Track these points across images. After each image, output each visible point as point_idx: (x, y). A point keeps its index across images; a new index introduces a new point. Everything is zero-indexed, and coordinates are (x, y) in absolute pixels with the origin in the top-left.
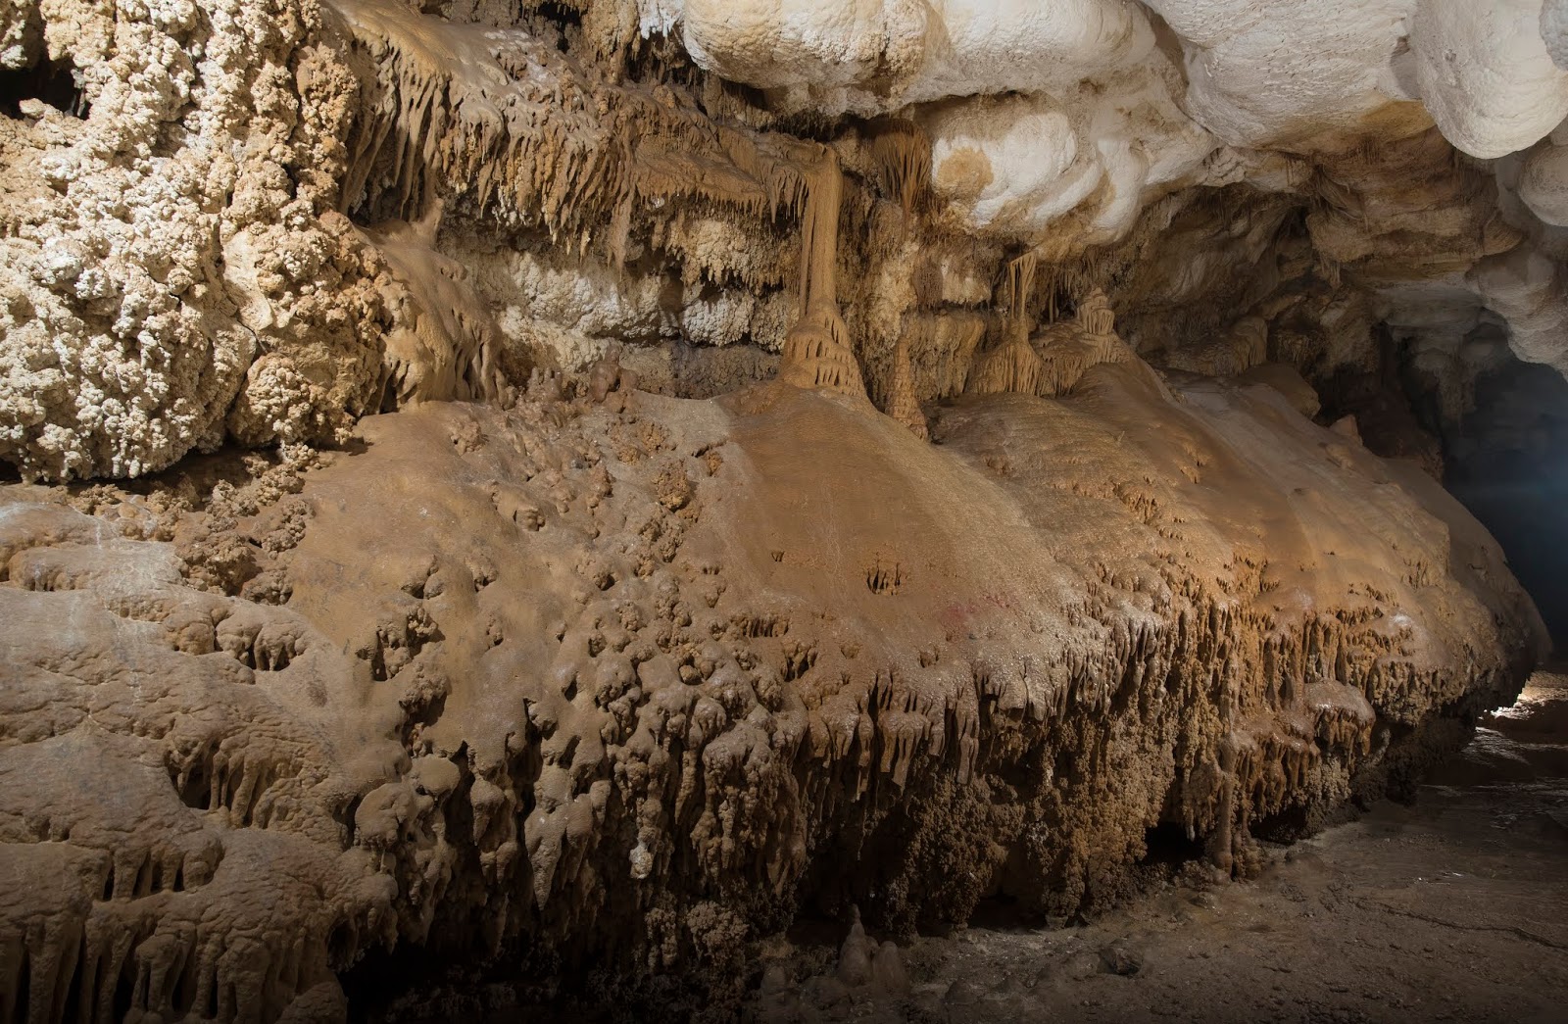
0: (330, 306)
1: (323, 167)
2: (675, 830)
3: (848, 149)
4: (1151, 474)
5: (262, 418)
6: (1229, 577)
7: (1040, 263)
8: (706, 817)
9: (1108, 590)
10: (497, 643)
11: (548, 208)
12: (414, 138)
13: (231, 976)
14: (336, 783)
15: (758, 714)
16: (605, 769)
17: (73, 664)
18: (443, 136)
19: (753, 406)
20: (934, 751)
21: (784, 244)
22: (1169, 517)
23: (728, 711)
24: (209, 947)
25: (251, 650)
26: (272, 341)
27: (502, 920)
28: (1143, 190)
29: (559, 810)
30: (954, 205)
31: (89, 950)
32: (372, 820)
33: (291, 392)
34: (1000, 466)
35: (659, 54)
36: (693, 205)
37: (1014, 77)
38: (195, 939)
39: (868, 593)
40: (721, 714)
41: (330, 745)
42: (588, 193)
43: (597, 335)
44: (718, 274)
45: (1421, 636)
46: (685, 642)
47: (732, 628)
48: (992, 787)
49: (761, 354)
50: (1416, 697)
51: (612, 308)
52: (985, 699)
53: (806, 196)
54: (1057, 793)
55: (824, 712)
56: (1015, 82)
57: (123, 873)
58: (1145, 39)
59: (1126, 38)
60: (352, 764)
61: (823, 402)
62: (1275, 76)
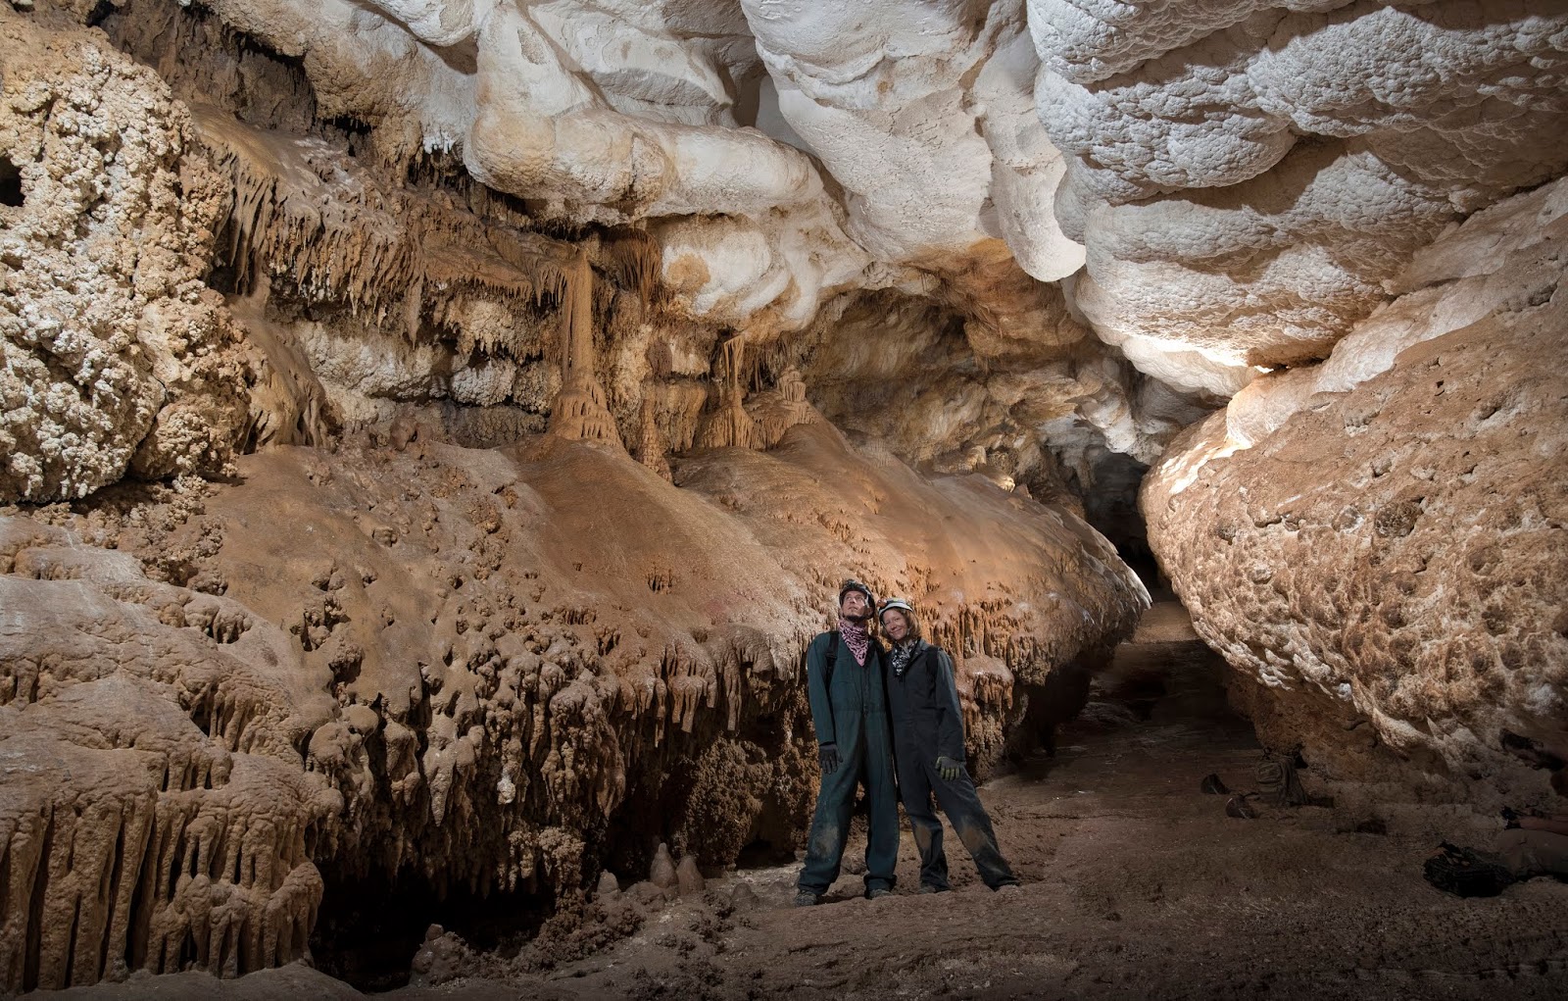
0: (221, 365)
1: (194, 252)
2: (530, 766)
3: (591, 248)
4: (843, 506)
5: (168, 453)
6: (904, 580)
7: (746, 344)
8: (553, 754)
9: (821, 589)
10: (390, 624)
11: (354, 289)
12: (248, 230)
13: (253, 849)
14: (294, 721)
15: (586, 675)
16: (479, 717)
17: (101, 628)
18: (270, 226)
19: (533, 454)
20: (711, 704)
21: (544, 322)
22: (859, 537)
23: (566, 672)
24: (237, 828)
25: (210, 627)
26: (177, 391)
27: (400, 844)
28: (821, 290)
29: (449, 747)
30: (679, 297)
31: (159, 825)
32: (324, 746)
33: (194, 433)
34: (731, 502)
35: (436, 165)
36: (472, 288)
37: (724, 204)
38: (228, 821)
39: (650, 592)
40: (562, 672)
41: (287, 692)
42: (388, 277)
43: (375, 395)
44: (489, 346)
45: (1037, 618)
46: (526, 624)
47: (556, 616)
48: (747, 751)
49: (522, 414)
50: (1039, 663)
51: (390, 371)
52: (744, 666)
53: (564, 287)
54: (796, 750)
55: (629, 677)
56: (723, 208)
57: (176, 771)
58: (816, 184)
59: (804, 182)
60: (304, 707)
61: (590, 451)
62: (909, 217)
